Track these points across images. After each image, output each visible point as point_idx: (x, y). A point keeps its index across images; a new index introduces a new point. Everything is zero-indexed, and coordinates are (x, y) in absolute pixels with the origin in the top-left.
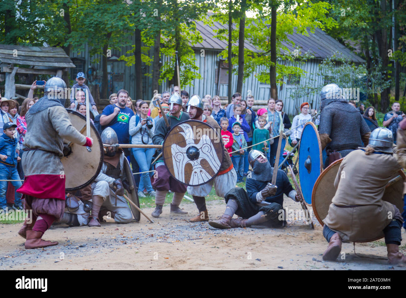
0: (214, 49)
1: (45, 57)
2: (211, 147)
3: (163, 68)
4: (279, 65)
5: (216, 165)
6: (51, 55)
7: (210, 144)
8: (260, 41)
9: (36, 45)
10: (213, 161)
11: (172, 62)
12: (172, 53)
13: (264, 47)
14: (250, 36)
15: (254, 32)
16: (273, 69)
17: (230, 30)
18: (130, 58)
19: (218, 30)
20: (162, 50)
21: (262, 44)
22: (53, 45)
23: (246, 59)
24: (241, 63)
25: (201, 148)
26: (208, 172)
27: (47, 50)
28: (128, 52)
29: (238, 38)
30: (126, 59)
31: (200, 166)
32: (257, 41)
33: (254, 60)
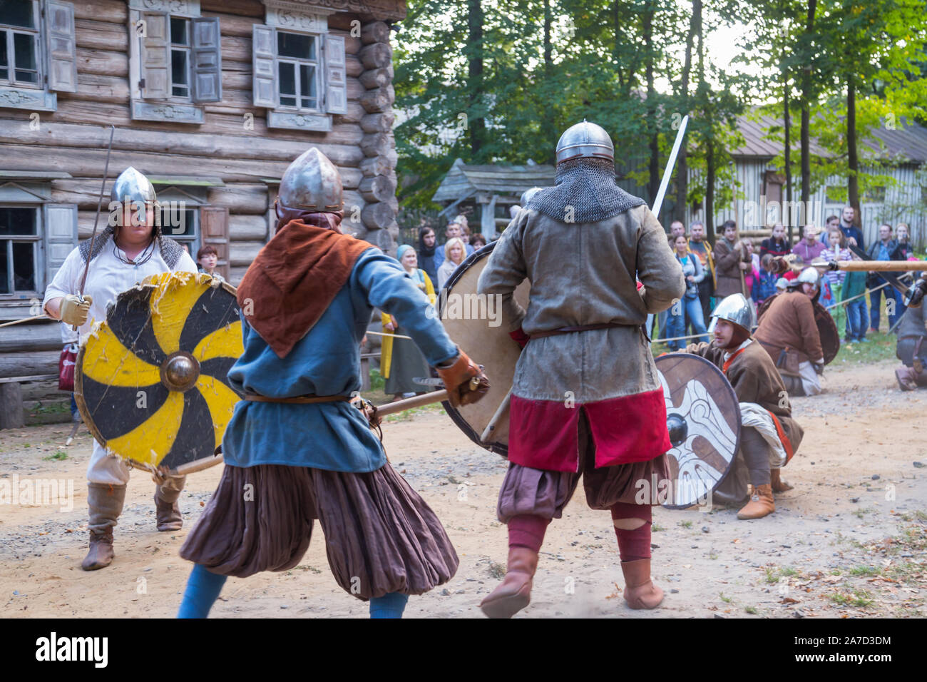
0: (757, 155)
1: (532, 179)
2: (708, 403)
3: (689, 188)
4: (861, 175)
5: (727, 443)
6: (539, 176)
7: (705, 398)
8: (830, 142)
9: (517, 163)
10: (718, 434)
11: (701, 178)
12: (702, 165)
13: (837, 150)
14: (817, 134)
15: (821, 128)
16: (852, 181)
17: (788, 125)
18: (642, 174)
19: (768, 127)
20: (688, 159)
21: (832, 144)
22: (539, 162)
23: (812, 167)
24: (805, 173)
25: (689, 412)
26: (713, 465)
27: (534, 169)
28: (639, 167)
29: (799, 138)
30: (636, 177)
31: (694, 456)
32: (826, 141)
33: (822, 168)
